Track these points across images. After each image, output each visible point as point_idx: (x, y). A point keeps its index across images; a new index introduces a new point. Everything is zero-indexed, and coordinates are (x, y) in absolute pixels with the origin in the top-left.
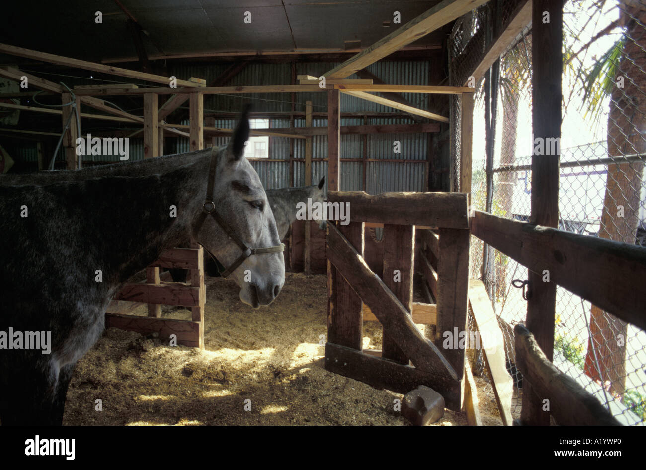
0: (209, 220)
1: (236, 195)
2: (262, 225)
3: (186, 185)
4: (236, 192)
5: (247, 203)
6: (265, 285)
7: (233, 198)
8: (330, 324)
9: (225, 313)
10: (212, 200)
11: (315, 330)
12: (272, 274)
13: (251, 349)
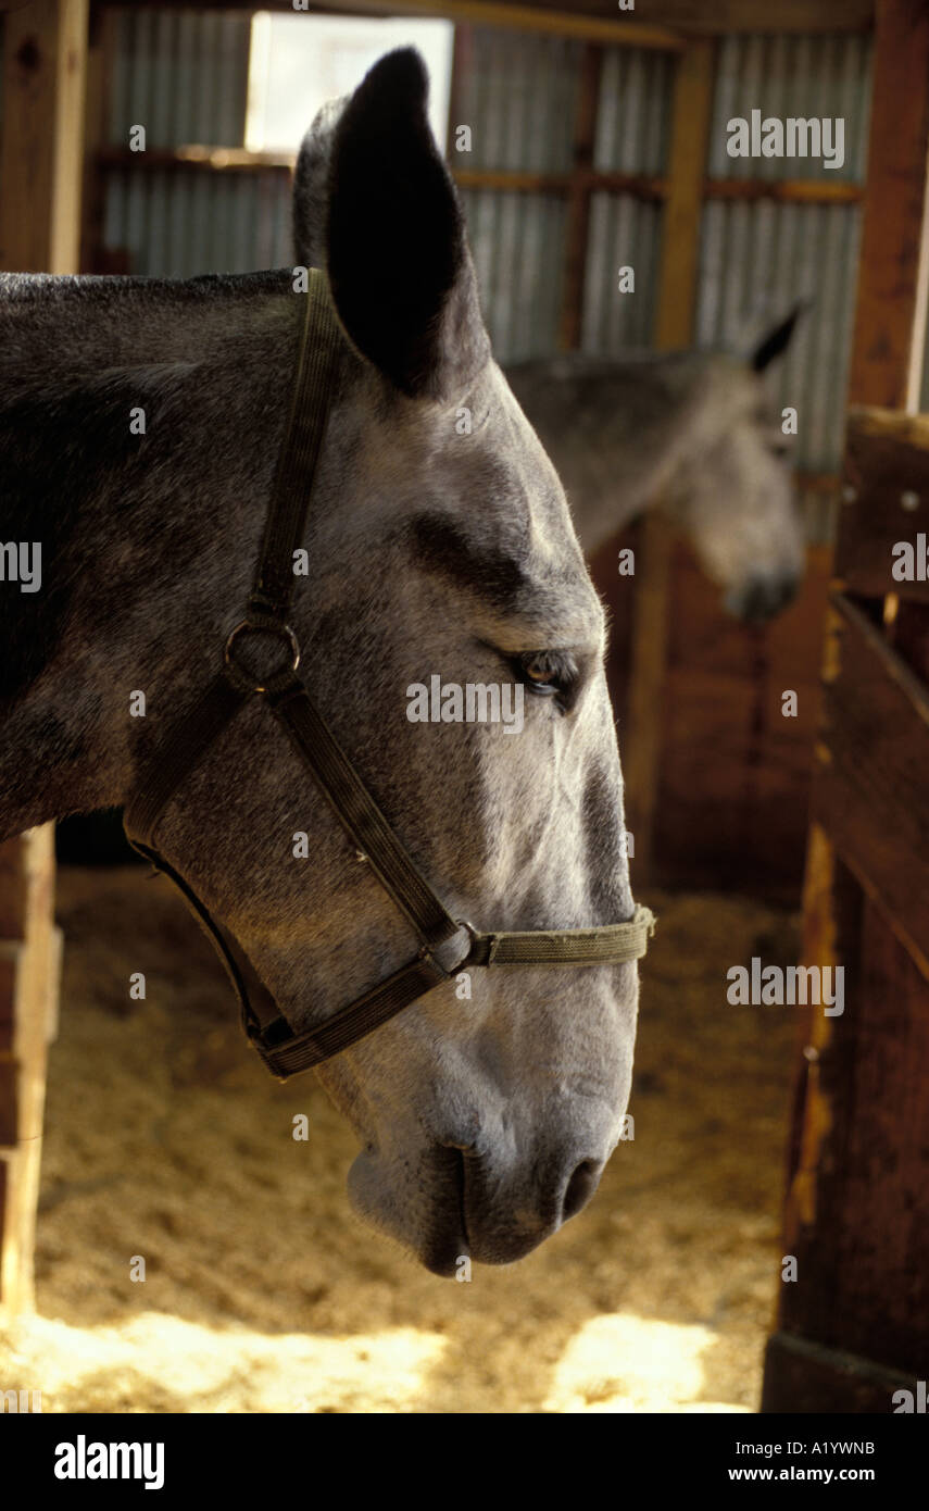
0: (247, 737)
1: (433, 604)
2: (551, 795)
3: (131, 495)
4: (436, 582)
5: (494, 661)
6: (520, 1150)
7: (413, 619)
8: (803, 1228)
9: (145, 1095)
10: (284, 614)
11: (681, 1239)
12: (564, 1088)
13: (299, 1328)
